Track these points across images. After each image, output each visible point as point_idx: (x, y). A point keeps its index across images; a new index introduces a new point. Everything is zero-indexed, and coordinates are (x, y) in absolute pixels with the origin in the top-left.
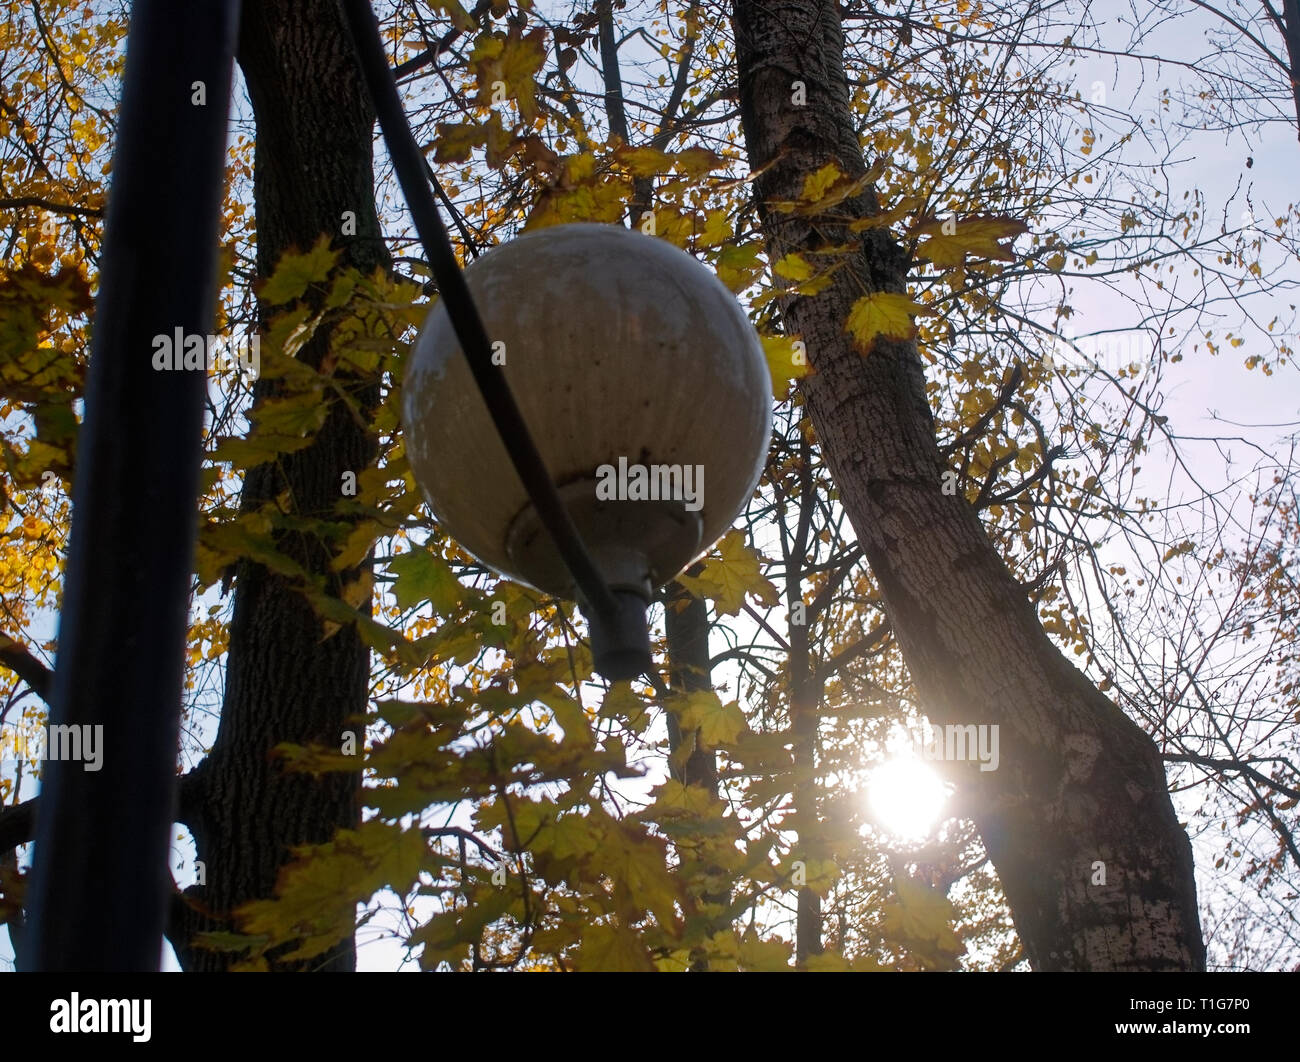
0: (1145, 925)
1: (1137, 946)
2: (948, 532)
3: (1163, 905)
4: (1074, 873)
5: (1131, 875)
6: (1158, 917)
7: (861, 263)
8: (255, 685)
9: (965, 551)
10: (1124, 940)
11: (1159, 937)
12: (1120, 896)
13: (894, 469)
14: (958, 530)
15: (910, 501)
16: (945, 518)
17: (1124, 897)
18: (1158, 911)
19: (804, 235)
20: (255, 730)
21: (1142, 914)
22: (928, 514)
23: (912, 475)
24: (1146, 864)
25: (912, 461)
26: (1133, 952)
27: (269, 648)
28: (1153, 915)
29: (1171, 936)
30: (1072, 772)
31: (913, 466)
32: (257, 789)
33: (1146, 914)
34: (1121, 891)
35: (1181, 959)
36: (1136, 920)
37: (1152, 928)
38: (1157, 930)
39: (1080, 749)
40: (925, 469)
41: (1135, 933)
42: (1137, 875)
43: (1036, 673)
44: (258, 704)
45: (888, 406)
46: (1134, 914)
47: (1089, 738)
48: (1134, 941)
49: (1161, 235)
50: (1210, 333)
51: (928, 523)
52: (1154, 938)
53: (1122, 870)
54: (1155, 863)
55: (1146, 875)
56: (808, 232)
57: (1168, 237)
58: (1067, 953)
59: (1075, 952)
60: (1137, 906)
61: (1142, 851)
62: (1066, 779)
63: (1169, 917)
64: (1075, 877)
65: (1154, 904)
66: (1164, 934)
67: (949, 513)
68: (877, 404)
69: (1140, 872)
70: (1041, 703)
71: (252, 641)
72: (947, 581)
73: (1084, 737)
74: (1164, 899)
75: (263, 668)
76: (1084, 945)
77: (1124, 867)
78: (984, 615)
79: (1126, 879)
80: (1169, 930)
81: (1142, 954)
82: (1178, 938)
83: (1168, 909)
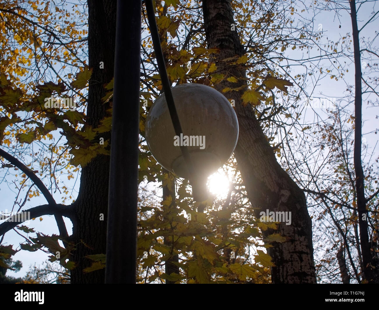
0: (298, 242)
1: (296, 248)
2: (253, 132)
3: (303, 237)
4: (281, 227)
5: (296, 229)
6: (302, 240)
7: (233, 53)
8: (90, 183)
9: (257, 137)
10: (293, 246)
11: (302, 246)
12: (292, 234)
13: (240, 113)
14: (256, 131)
15: (244, 123)
16: (252, 128)
17: (293, 234)
18: (302, 239)
19: (219, 44)
20: (90, 195)
21: (298, 239)
22: (248, 126)
23: (244, 115)
24: (300, 226)
25: (245, 111)
26: (295, 249)
27: (94, 174)
28: (301, 240)
29: (305, 245)
30: (282, 200)
31: (245, 113)
32: (90, 211)
33: (299, 240)
34: (292, 233)
35: (307, 252)
36: (296, 241)
37: (300, 243)
38: (302, 244)
39: (285, 194)
40: (248, 114)
41: (296, 244)
42: (297, 229)
43: (274, 172)
44: (91, 189)
45: (239, 95)
46: (296, 239)
47: (287, 191)
48: (295, 246)
49: (310, 39)
50: (321, 68)
51: (248, 129)
52: (301, 246)
53: (293, 227)
54: (302, 226)
55: (300, 229)
56: (220, 44)
57: (312, 40)
58: (277, 249)
59: (279, 248)
60: (297, 237)
61: (299, 222)
62: (280, 202)
63: (305, 240)
64: (281, 228)
65: (301, 237)
66: (303, 245)
67: (254, 126)
68: (236, 94)
69: (298, 228)
70: (275, 181)
71: (89, 171)
72: (252, 145)
73: (286, 191)
74: (304, 236)
75: (92, 179)
76: (282, 247)
77: (294, 226)
78: (262, 155)
79: (294, 230)
80: (305, 244)
81: (297, 250)
82: (307, 246)
83: (305, 238)
